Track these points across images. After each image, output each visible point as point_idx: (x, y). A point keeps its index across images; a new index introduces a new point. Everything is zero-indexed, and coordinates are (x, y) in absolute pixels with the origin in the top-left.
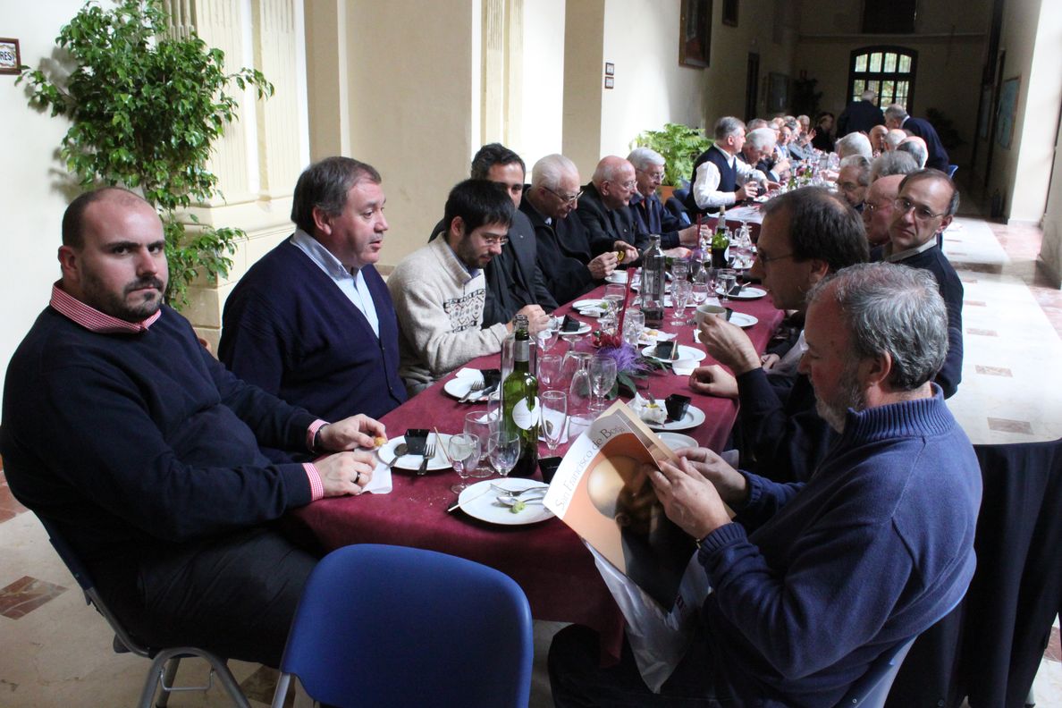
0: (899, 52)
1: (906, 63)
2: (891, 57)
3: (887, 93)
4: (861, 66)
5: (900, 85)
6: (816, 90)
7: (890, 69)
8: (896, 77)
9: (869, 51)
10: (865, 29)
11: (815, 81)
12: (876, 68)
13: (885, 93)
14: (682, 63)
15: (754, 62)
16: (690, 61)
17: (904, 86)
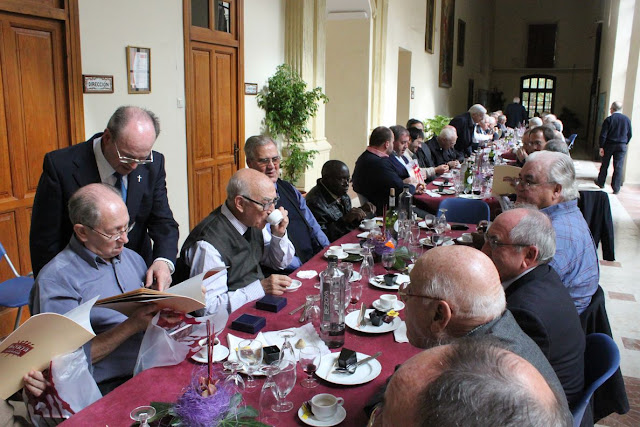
0: (547, 77)
1: (550, 84)
2: (542, 80)
3: (540, 99)
4: (526, 84)
5: (547, 95)
6: (503, 98)
7: (542, 86)
8: (545, 91)
9: (530, 77)
10: (528, 66)
11: (502, 93)
12: (534, 86)
13: (539, 99)
14: (440, 86)
15: (471, 84)
16: (443, 84)
17: (549, 96)
